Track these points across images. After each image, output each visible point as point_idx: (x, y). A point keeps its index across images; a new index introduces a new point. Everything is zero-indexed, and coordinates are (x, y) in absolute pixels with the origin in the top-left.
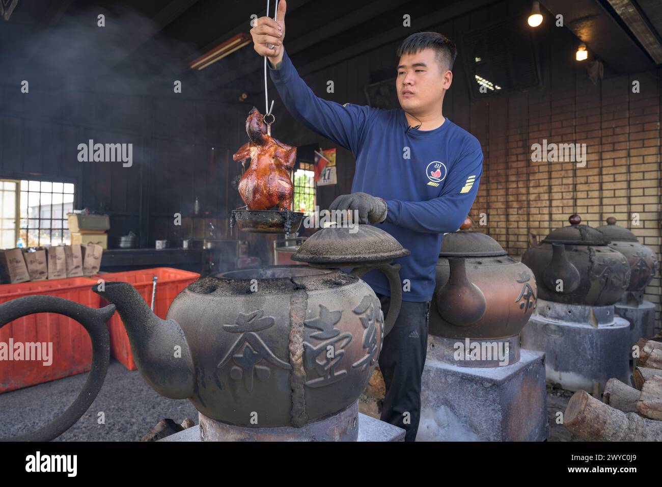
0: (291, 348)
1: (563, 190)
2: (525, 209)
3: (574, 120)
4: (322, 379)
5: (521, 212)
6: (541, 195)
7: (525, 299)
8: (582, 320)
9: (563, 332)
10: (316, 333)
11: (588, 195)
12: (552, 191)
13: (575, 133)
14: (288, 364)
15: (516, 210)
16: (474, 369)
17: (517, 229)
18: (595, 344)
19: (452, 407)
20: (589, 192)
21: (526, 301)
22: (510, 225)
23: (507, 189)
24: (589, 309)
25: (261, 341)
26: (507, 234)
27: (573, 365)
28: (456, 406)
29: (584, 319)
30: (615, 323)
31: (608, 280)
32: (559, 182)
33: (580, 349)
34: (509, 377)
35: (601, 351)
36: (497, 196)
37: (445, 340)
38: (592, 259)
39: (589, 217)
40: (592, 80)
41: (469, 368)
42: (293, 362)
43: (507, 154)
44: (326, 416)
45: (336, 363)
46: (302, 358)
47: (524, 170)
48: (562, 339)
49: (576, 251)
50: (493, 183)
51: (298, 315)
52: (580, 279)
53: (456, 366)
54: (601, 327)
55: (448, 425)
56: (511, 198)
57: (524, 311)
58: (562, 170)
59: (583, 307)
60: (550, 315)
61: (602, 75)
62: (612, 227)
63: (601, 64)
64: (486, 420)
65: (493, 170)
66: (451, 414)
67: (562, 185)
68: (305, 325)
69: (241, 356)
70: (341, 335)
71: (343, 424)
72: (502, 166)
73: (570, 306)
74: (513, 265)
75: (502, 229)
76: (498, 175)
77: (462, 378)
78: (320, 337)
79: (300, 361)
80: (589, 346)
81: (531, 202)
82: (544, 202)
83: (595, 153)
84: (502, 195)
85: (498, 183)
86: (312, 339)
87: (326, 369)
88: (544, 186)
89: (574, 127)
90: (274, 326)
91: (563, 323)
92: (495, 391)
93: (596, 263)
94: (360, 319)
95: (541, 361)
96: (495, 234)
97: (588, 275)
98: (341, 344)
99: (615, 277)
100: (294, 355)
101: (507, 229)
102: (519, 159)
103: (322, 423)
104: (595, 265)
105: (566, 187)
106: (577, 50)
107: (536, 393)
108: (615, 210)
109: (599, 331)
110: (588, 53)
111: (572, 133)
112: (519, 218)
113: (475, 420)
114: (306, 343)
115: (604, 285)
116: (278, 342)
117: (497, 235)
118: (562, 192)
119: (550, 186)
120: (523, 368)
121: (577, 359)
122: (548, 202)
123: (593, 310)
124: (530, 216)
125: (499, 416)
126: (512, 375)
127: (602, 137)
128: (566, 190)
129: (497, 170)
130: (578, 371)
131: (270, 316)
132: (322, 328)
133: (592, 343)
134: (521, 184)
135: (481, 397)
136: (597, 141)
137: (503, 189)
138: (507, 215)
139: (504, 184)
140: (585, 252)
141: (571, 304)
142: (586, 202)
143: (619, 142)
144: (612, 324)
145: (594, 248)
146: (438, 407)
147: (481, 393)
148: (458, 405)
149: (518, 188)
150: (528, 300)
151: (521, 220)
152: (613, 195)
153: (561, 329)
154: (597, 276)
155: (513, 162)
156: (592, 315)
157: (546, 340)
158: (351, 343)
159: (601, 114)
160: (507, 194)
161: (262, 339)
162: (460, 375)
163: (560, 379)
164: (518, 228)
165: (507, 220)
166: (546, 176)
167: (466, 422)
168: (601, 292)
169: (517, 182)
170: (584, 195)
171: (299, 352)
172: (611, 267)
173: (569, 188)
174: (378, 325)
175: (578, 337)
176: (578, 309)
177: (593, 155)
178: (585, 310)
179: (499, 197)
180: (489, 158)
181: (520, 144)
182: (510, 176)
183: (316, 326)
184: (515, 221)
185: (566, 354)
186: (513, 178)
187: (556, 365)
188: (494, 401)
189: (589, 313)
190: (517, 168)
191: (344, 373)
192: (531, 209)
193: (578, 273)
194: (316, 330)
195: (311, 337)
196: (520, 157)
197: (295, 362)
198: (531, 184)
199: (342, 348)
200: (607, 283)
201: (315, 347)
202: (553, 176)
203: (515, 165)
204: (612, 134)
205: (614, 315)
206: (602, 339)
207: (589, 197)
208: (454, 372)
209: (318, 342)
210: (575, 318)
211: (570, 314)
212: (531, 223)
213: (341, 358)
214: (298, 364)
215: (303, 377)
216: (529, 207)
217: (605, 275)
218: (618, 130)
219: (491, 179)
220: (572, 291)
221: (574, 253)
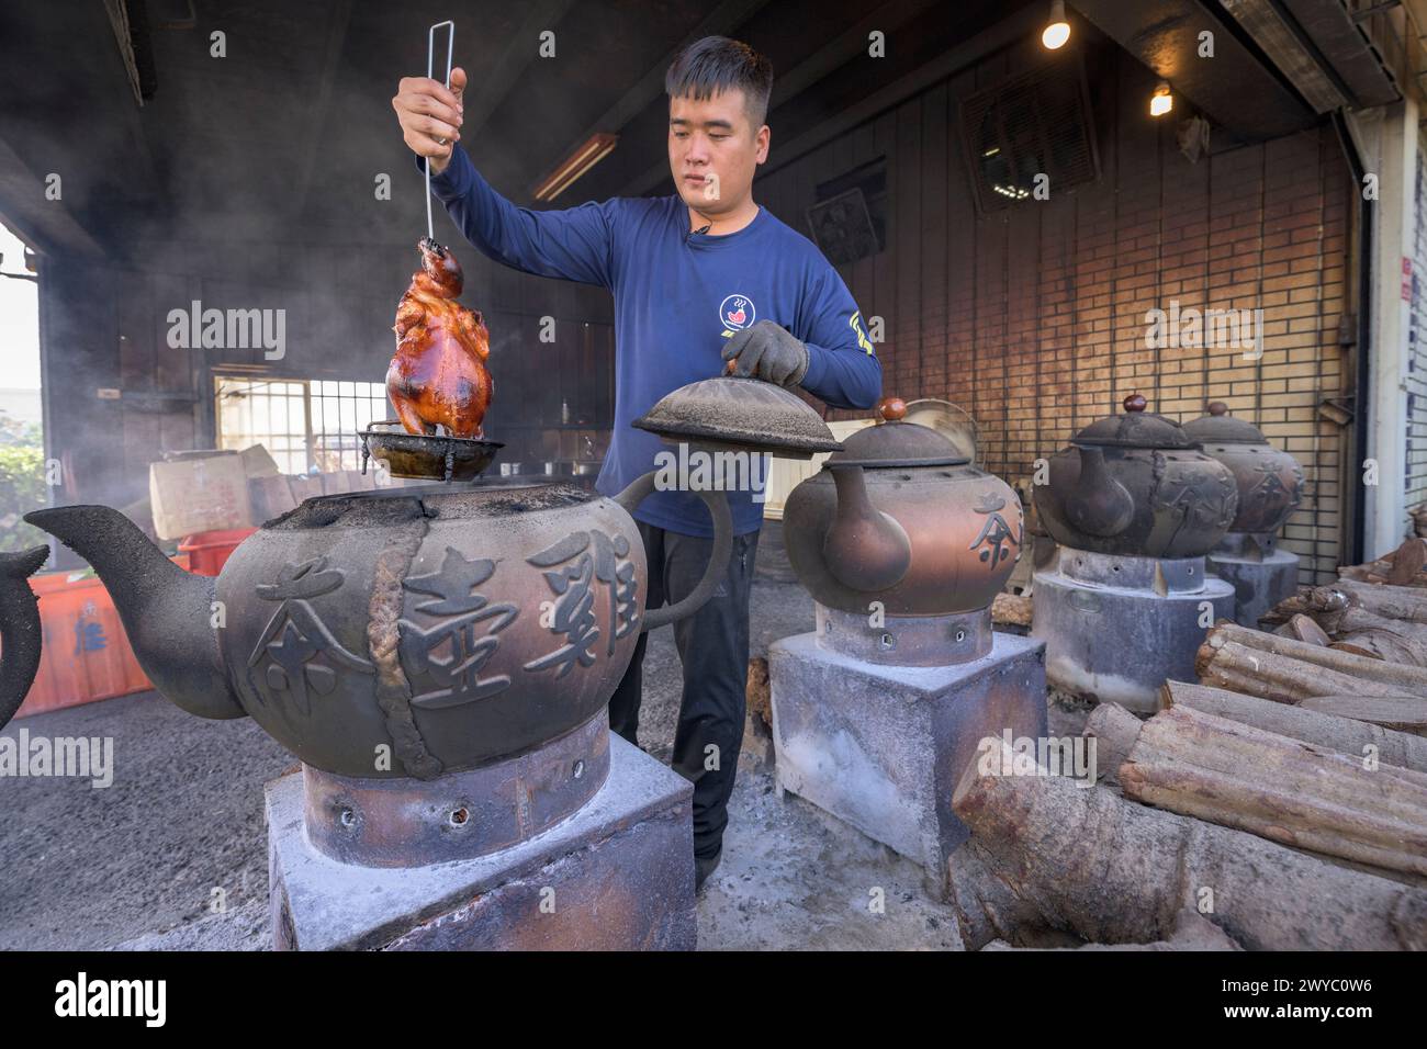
0: (372, 632)
1: (1136, 361)
2: (1069, 397)
3: (1159, 235)
4: (448, 692)
5: (1061, 401)
6: (1098, 372)
7: (991, 543)
8: (1139, 583)
9: (1102, 605)
10: (430, 602)
11: (1181, 367)
12: (1117, 363)
13: (1160, 257)
14: (368, 663)
15: (1053, 398)
16: (894, 668)
17: (1054, 432)
18: (1160, 627)
19: (856, 733)
20: (1183, 362)
21: (993, 547)
22: (1043, 424)
23: (1039, 364)
24: (1154, 565)
25: (315, 616)
26: (1038, 440)
27: (1119, 662)
28: (863, 733)
29: (1144, 582)
30: (1207, 589)
31: (1190, 512)
32: (1129, 346)
33: (1132, 634)
34: (953, 685)
35: (1173, 638)
36: (1022, 376)
37: (847, 615)
38: (1158, 474)
39: (1182, 406)
40: (1187, 154)
41: (887, 668)
42: (375, 658)
43: (1039, 303)
44: (489, 760)
45: (477, 662)
46: (395, 651)
47: (1068, 330)
48: (1101, 616)
49: (1129, 459)
50: (1014, 355)
51: (391, 567)
52: (1133, 509)
53: (864, 662)
54: (1173, 595)
55: (851, 765)
56: (1045, 379)
57: (990, 566)
58: (1135, 326)
59: (1141, 560)
60: (1080, 574)
61: (1206, 141)
62: (1218, 419)
63: (1205, 122)
64: (908, 762)
65: (1015, 333)
66: (856, 746)
67: (1135, 351)
68: (404, 586)
69: (280, 644)
70: (489, 607)
71: (539, 776)
72: (1029, 325)
73: (1117, 557)
74: (972, 480)
75: (1029, 432)
76: (1023, 341)
77: (870, 683)
78: (435, 610)
79: (391, 656)
80: (1150, 631)
81: (1079, 384)
82: (1102, 382)
83: (1195, 291)
84: (1030, 375)
85: (1023, 354)
86: (419, 615)
87: (454, 673)
88: (1102, 355)
89: (1158, 248)
90: (341, 589)
91: (1104, 589)
92: (925, 711)
93: (1166, 479)
94: (545, 576)
95: (1037, 657)
96: (1018, 441)
97: (1150, 503)
98: (489, 626)
99: (1203, 504)
100: (377, 645)
101: (1038, 431)
102: (1059, 311)
103: (483, 773)
104: (1163, 484)
105: (1142, 354)
106: (1153, 96)
107: (1023, 714)
108: (1231, 391)
109: (1168, 604)
110: (1173, 99)
111: (1155, 259)
112: (1059, 412)
113: (893, 760)
114: (403, 621)
115: (1181, 520)
116: (346, 619)
117: (1021, 442)
118: (1135, 365)
119: (1113, 356)
120: (989, 669)
121: (1127, 652)
122: (1109, 382)
123: (1161, 565)
124: (1078, 408)
125: (929, 755)
126: (961, 681)
127: (1209, 262)
128: (1141, 361)
129: (1021, 333)
130: (1129, 673)
131: (338, 570)
132: (442, 592)
133: (1155, 624)
134: (1062, 355)
135: (902, 719)
136: (1200, 270)
137: (1030, 364)
138: (1038, 408)
139: (1032, 356)
140: (1145, 461)
141: (1119, 555)
142: (1179, 380)
143: (1241, 269)
144: (1199, 591)
145: (1165, 454)
146: (836, 731)
147: (902, 713)
148: (865, 730)
149: (1056, 360)
150: (998, 545)
151: (1062, 415)
152: (1228, 366)
153: (1097, 599)
154: (1168, 504)
155: (1049, 317)
156: (1157, 575)
157: (1071, 616)
158: (516, 622)
159: (1209, 220)
160: (1038, 373)
161: (317, 612)
162: (868, 679)
163: (1096, 686)
164: (1056, 429)
165: (1038, 417)
166: (1105, 337)
167: (879, 761)
168: (1176, 532)
169: (1056, 350)
170: (1174, 367)
171: (389, 639)
172: (1196, 488)
173: (1147, 355)
174: (607, 588)
175: (1128, 615)
176: (1130, 563)
177: (1194, 295)
178: (1146, 567)
179: (1025, 378)
180: (1007, 313)
181: (1061, 285)
182: (1043, 342)
183: (429, 589)
184: (1051, 418)
185: (1106, 643)
186: (1048, 345)
187: (1088, 661)
188: (923, 728)
189: (1153, 572)
190: (1056, 327)
191: (503, 683)
192: (1080, 396)
193: (1130, 497)
194: (430, 597)
195: (417, 610)
196: (1061, 308)
197: (379, 659)
198: (1081, 353)
199: (493, 633)
200: (1187, 517)
201: (426, 629)
202: (1118, 337)
203: (1051, 322)
204: (1229, 254)
205: (1205, 575)
206: (1175, 617)
207: (1183, 370)
208: (858, 673)
209: (434, 620)
210: (1126, 580)
211: (1117, 572)
212: (1080, 419)
213: (488, 652)
214: (388, 663)
215: (401, 687)
216: (1075, 393)
217: (1183, 501)
218: (1240, 247)
219: (1010, 348)
220: (1118, 531)
221: (1123, 464)
